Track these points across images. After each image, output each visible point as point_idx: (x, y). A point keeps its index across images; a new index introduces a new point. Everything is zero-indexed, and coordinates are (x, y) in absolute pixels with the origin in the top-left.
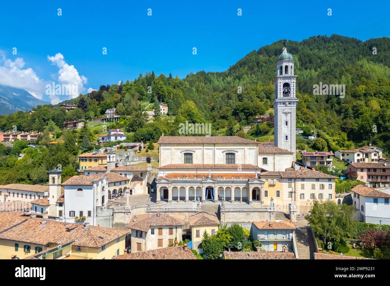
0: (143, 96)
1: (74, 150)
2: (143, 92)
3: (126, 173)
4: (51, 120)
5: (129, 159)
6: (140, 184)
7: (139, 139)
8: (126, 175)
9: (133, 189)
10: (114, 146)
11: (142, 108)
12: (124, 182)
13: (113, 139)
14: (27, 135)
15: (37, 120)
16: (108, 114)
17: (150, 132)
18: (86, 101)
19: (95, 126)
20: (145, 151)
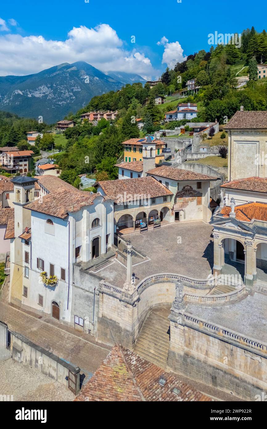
0: (236, 59)
1: (131, 132)
2: (236, 53)
3: (167, 181)
4: (134, 98)
5: (191, 149)
6: (195, 202)
7: (212, 117)
8: (167, 184)
9: (182, 210)
10: (176, 128)
11: (233, 73)
12: (162, 198)
13: (180, 117)
14: (111, 114)
15: (122, 99)
16: (189, 85)
17: (233, 104)
18: (170, 75)
19: (172, 101)
20: (220, 136)
